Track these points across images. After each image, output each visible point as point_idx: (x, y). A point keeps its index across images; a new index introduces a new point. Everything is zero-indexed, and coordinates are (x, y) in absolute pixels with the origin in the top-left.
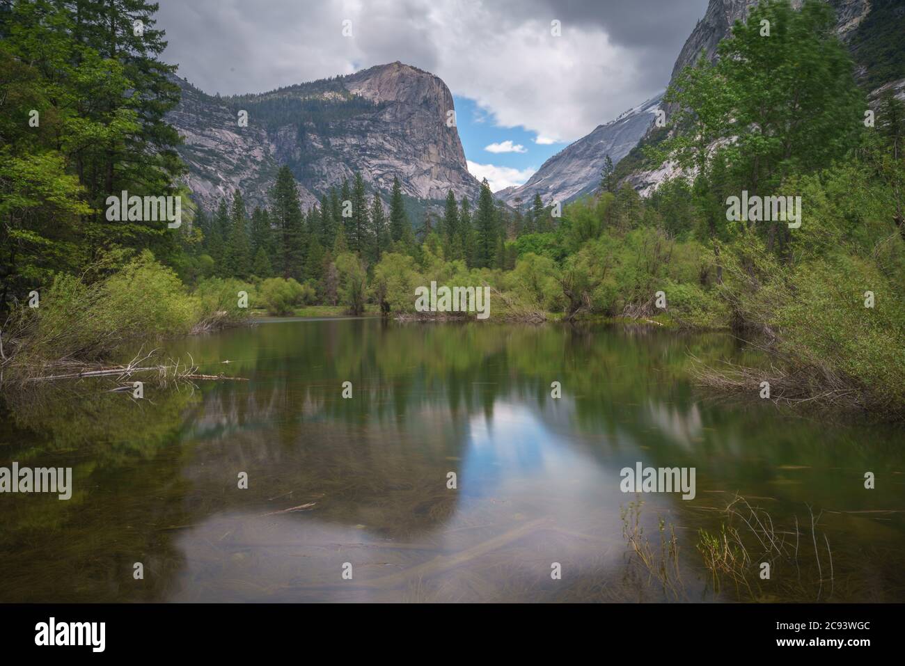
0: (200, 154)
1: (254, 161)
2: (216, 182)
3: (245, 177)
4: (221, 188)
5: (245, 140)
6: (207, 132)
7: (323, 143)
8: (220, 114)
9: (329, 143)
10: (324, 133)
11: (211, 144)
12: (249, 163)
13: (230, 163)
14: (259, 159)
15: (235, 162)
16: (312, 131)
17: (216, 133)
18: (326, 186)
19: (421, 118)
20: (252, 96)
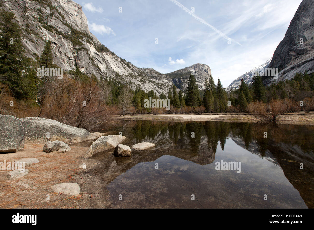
0: (160, 84)
1: (170, 85)
2: (163, 89)
3: (168, 88)
4: (164, 90)
5: (168, 81)
6: (161, 80)
7: (183, 81)
8: (163, 77)
9: (184, 81)
10: (183, 79)
11: (162, 82)
12: (169, 85)
13: (165, 86)
14: (171, 85)
15: (166, 85)
16: (181, 78)
17: (163, 80)
18: (184, 89)
19: (204, 74)
20: (169, 73)
